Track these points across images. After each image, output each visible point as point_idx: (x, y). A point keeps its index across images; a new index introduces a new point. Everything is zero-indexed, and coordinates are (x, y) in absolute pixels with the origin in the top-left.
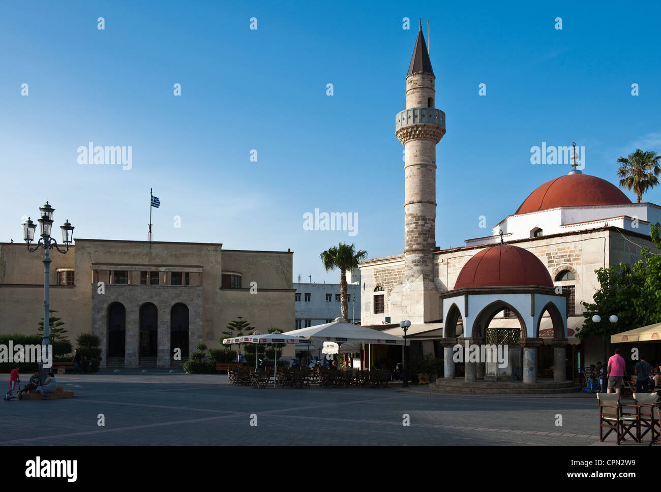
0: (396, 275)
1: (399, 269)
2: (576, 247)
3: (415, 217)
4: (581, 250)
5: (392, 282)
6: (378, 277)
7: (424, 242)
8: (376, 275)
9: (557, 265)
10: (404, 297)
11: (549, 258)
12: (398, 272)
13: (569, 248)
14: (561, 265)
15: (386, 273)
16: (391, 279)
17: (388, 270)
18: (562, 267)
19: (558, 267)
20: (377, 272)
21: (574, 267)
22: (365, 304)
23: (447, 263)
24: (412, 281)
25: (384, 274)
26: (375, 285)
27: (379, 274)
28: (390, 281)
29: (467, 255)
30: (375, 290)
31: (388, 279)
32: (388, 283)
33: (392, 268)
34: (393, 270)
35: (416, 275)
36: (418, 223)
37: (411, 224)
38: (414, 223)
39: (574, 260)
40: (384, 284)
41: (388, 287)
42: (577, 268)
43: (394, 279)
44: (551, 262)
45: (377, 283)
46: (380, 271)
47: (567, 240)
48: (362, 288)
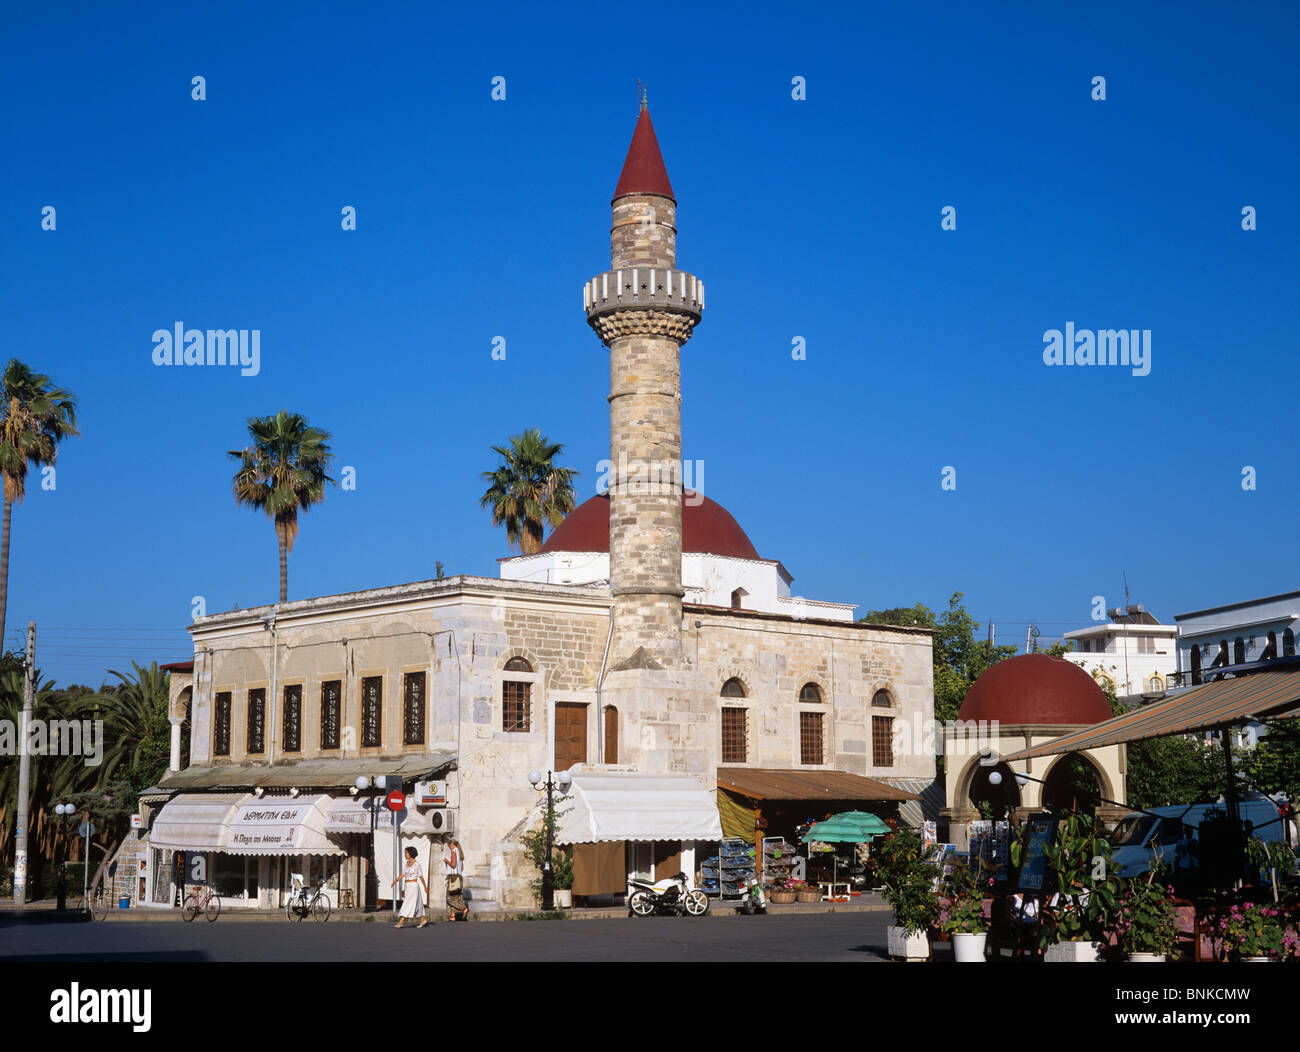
0: (568, 636)
1: (577, 623)
2: (896, 653)
4: (902, 660)
5: (558, 653)
6: (517, 632)
8: (512, 625)
9: (875, 677)
10: (673, 704)
11: (865, 663)
12: (575, 630)
13: (888, 653)
14: (880, 679)
15: (541, 627)
16: (557, 645)
17: (546, 620)
18: (881, 682)
19: (875, 681)
20: (513, 617)
21: (895, 685)
22: (476, 700)
23: (698, 635)
25: (536, 627)
26: (507, 651)
27: (519, 626)
28: (554, 650)
29: (735, 625)
30: (508, 667)
31: (547, 644)
32: (550, 653)
33: (558, 616)
34: (559, 622)
39: (896, 674)
40: (536, 656)
41: (547, 666)
43: (565, 645)
44: (866, 671)
45: (513, 647)
46: (523, 618)
47: (886, 639)
48: (464, 652)
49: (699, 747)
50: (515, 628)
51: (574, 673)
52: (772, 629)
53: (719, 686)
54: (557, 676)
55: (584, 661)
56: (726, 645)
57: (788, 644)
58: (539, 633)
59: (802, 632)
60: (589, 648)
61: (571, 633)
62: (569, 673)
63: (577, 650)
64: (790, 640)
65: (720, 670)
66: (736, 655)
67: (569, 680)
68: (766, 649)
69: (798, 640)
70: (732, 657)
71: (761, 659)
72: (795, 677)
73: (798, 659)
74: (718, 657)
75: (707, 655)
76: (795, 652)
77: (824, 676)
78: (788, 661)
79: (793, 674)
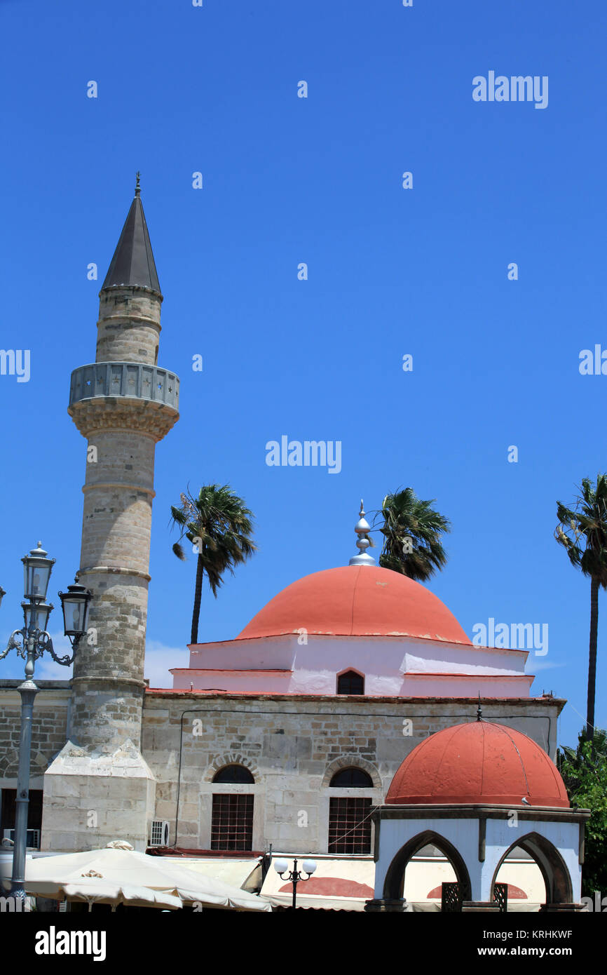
3: (120, 605)
7: (134, 667)
23: (183, 721)
24: (106, 754)
29: (237, 709)
35: (115, 740)
36: (126, 619)
37: (110, 619)
38: (118, 619)
49: (118, 833)
52: (293, 710)
53: (210, 771)
55: (37, 752)
57: (315, 726)
59: (338, 711)
60: (43, 740)
64: (316, 721)
65: (211, 757)
66: (235, 740)
68: (281, 732)
69: (331, 720)
70: (229, 743)
71: (274, 744)
72: (325, 761)
73: (330, 741)
74: (210, 743)
75: (197, 741)
76: (325, 734)
77: (369, 758)
78: (315, 744)
79: (320, 757)
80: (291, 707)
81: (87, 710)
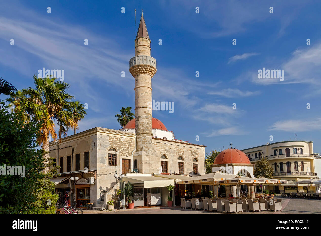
0: (125, 143)
1: (127, 140)
2: (198, 150)
4: (199, 152)
5: (123, 147)
6: (112, 142)
11: (191, 152)
12: (127, 142)
13: (196, 150)
15: (118, 141)
16: (122, 145)
17: (119, 139)
18: (195, 156)
20: (111, 138)
21: (198, 157)
22: (101, 158)
26: (110, 146)
28: (122, 146)
29: (164, 143)
30: (110, 150)
31: (120, 145)
32: (120, 147)
33: (122, 138)
34: (123, 140)
39: (198, 155)
40: (117, 148)
41: (120, 150)
42: (199, 158)
43: (124, 145)
44: (191, 154)
45: (111, 145)
46: (114, 138)
47: (196, 148)
48: (98, 146)
49: (156, 169)
50: (112, 141)
51: (127, 152)
53: (161, 155)
54: (122, 152)
55: (129, 149)
56: (162, 147)
58: (118, 142)
59: (179, 145)
60: (130, 146)
61: (126, 143)
62: (125, 152)
63: (127, 147)
64: (176, 147)
65: (161, 153)
67: (126, 153)
68: (171, 148)
69: (178, 147)
70: (163, 150)
71: (170, 151)
72: (177, 155)
73: (178, 151)
74: (160, 150)
75: (158, 149)
76: (177, 149)
77: (183, 155)
78: (176, 151)
79: (177, 154)
80: (172, 143)
81: (147, 140)
